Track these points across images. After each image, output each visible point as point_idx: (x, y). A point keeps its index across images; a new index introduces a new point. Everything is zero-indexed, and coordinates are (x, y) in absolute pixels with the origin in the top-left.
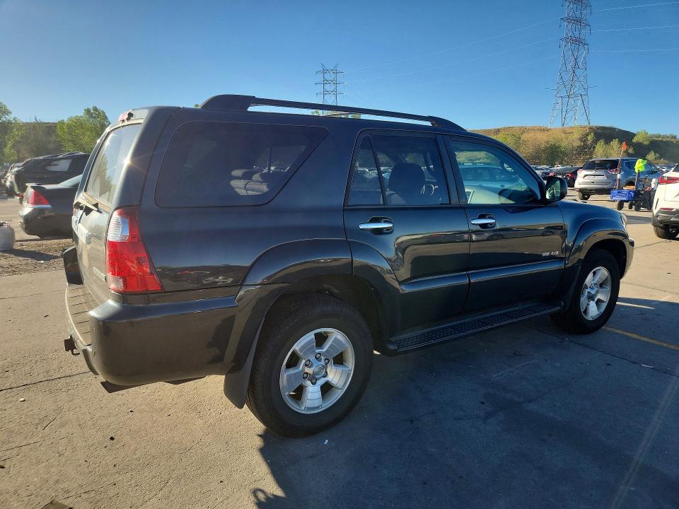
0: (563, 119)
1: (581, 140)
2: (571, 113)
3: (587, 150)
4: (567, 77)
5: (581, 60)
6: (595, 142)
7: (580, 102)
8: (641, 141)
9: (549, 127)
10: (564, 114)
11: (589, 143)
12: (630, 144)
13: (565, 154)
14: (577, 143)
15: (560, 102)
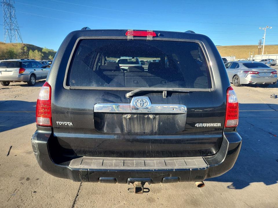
0: (11, 40)
1: (21, 49)
2: (14, 37)
3: (25, 54)
4: (8, 20)
5: (13, 14)
6: (28, 50)
7: (16, 33)
8: (45, 51)
9: (4, 42)
10: (10, 37)
11: (25, 51)
12: (42, 52)
13: (16, 55)
14: (20, 51)
15: (7, 31)
